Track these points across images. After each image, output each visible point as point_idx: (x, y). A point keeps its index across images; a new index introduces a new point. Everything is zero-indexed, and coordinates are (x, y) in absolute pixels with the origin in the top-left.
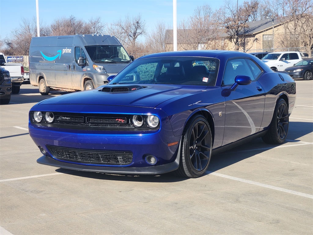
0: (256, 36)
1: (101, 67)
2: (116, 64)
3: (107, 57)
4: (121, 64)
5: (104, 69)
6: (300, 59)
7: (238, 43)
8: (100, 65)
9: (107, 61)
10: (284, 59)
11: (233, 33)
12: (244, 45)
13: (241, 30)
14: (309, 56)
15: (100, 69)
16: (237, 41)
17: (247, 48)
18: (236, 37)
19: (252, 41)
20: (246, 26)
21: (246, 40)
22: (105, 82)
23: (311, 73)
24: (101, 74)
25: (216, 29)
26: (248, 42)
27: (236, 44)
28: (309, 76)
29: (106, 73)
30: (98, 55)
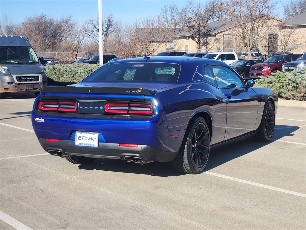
0: (217, 36)
1: (5, 68)
2: (22, 65)
3: (14, 58)
4: (28, 65)
5: (8, 70)
6: (237, 59)
7: (199, 43)
8: (5, 66)
9: (12, 62)
10: (220, 59)
11: (195, 33)
12: (206, 44)
13: (203, 30)
14: (249, 56)
15: (5, 70)
16: (199, 40)
17: (209, 47)
18: (198, 36)
19: (213, 41)
20: (206, 26)
21: (208, 39)
22: (9, 83)
23: (243, 73)
24: (5, 75)
25: (183, 28)
26: (210, 41)
27: (197, 43)
28: (242, 76)
29: (10, 74)
30: (9, 55)
